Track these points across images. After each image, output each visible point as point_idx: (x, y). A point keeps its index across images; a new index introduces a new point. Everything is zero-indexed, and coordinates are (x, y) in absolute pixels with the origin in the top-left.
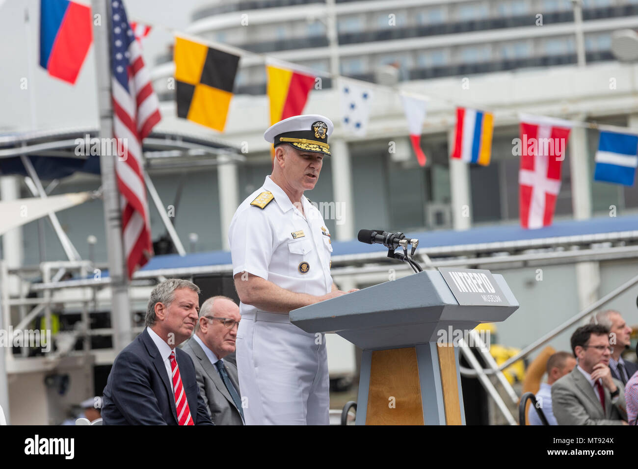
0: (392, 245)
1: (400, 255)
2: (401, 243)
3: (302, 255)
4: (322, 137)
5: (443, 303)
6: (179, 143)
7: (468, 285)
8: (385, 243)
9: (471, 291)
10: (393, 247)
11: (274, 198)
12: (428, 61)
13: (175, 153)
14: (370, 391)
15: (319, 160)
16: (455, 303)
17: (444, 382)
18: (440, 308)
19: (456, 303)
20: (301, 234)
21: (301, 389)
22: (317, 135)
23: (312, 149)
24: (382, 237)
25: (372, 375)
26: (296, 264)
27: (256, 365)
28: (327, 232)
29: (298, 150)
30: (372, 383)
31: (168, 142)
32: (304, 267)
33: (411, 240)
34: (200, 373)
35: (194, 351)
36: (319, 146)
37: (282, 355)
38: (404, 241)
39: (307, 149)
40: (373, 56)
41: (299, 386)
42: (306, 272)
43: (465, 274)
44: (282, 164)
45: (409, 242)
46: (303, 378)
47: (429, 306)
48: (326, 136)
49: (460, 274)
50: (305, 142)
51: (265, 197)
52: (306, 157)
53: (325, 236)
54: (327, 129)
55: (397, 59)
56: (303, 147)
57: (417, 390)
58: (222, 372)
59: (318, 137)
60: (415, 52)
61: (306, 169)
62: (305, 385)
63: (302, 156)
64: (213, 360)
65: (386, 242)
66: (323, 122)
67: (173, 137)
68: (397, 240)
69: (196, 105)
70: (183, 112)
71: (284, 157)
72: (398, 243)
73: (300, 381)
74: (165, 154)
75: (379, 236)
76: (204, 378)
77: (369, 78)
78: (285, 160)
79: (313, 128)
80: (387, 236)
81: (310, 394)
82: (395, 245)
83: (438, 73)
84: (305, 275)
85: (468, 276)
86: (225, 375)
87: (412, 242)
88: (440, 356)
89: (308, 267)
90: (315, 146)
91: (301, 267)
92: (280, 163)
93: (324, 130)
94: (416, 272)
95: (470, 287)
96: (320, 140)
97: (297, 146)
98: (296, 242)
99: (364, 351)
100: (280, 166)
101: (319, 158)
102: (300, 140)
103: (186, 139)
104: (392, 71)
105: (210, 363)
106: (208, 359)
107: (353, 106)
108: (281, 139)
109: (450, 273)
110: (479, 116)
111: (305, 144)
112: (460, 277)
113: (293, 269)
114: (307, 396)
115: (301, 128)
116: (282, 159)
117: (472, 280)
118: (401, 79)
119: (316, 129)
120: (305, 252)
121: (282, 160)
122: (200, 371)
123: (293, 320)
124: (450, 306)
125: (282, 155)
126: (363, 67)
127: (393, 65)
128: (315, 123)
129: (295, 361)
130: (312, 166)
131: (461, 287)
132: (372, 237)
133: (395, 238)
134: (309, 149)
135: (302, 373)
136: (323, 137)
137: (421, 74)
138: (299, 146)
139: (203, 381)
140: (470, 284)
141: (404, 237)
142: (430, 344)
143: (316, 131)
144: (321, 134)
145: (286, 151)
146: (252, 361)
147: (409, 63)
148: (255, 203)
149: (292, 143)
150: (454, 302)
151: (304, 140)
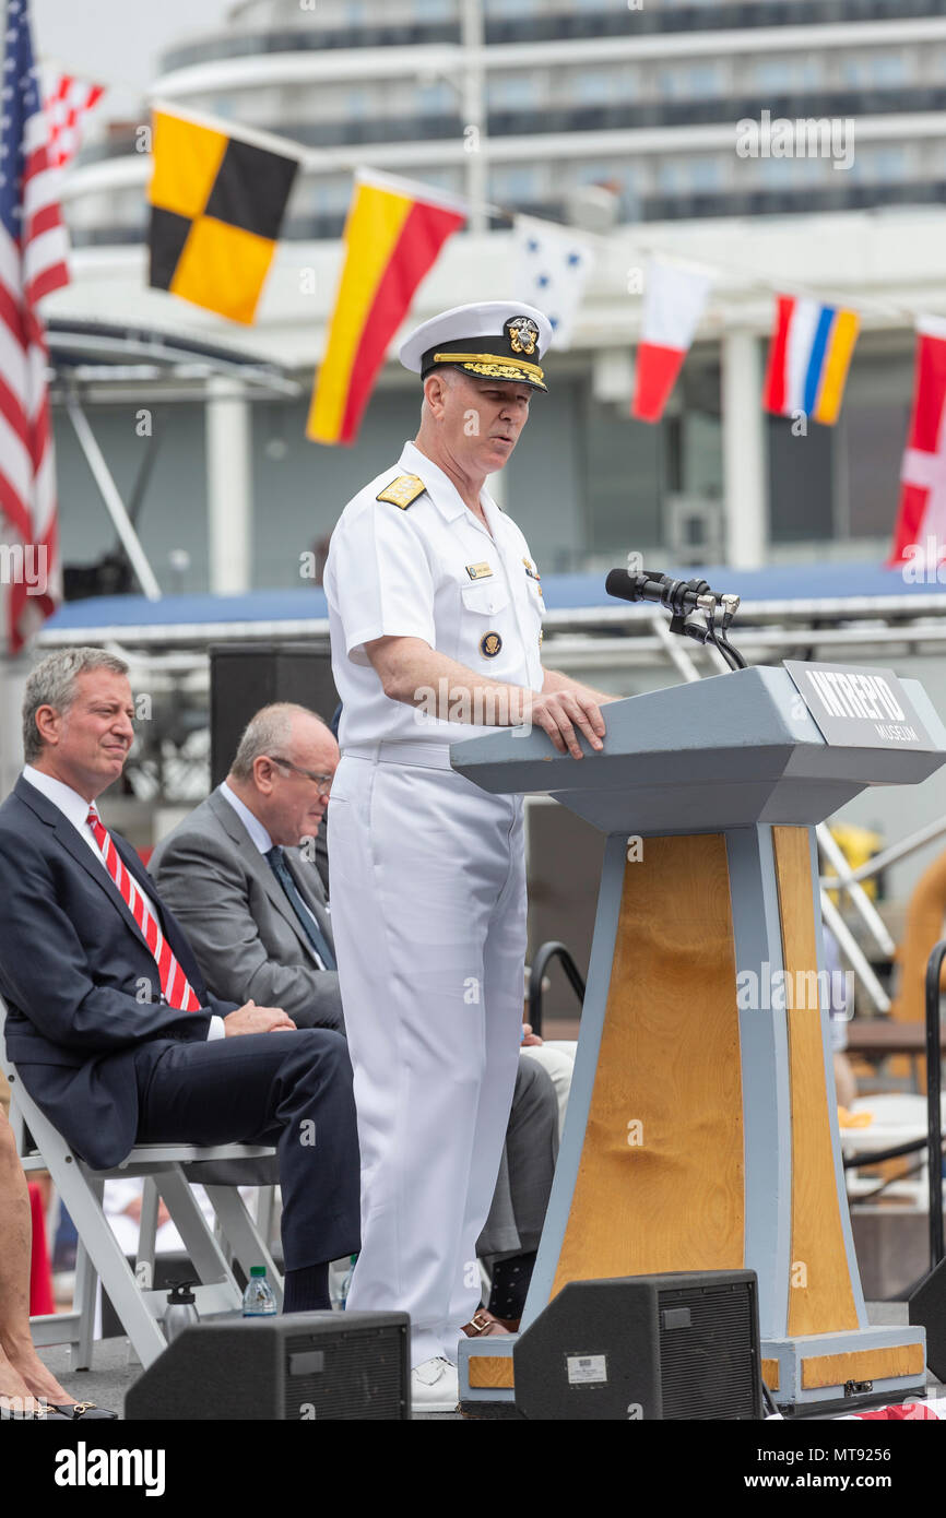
0: (682, 605)
1: (696, 629)
2: (702, 602)
3: (488, 616)
4: (528, 351)
5: (791, 739)
6: (156, 350)
7: (849, 703)
8: (665, 600)
9: (852, 715)
10: (682, 610)
11: (425, 490)
12: (682, 181)
13: (145, 372)
14: (621, 928)
15: (522, 402)
16: (818, 740)
17: (785, 912)
18: (783, 751)
19: (821, 741)
20: (485, 570)
21: (476, 915)
22: (516, 347)
23: (507, 375)
24: (660, 586)
25: (626, 891)
26: (474, 637)
27: (376, 860)
28: (534, 570)
29: (475, 379)
30: (626, 908)
31: (131, 347)
32: (492, 642)
33: (724, 598)
34: (240, 869)
35: (223, 826)
36: (522, 370)
37: (435, 840)
38: (708, 598)
39: (494, 374)
40: (561, 164)
41: (472, 909)
42: (495, 654)
43: (841, 677)
44: (439, 411)
45: (719, 601)
46: (479, 894)
47: (761, 744)
48: (536, 348)
49: (830, 676)
50: (489, 360)
51: (406, 485)
52: (494, 395)
53: (529, 578)
54: (538, 334)
55: (613, 172)
56: (486, 370)
57: (726, 930)
58: (281, 872)
59: (519, 350)
60: (654, 158)
61: (493, 423)
62: (482, 908)
63: (483, 392)
64: (263, 846)
65: (669, 599)
66: (528, 319)
67: (144, 337)
68: (692, 595)
69: (193, 262)
70: (162, 275)
71: (443, 396)
72: (694, 601)
73: (474, 898)
74: (122, 373)
75: (652, 584)
76: (250, 880)
77: (553, 212)
78: (446, 403)
79: (506, 329)
80: (671, 584)
81: (490, 927)
82: (687, 607)
83: (704, 207)
84: (493, 661)
85: (846, 681)
86: (287, 879)
87: (725, 602)
88: (778, 856)
89: (499, 642)
90: (512, 369)
91: (484, 644)
92: (435, 409)
93: (533, 336)
94: (733, 669)
95: (852, 708)
96: (523, 356)
97: (471, 370)
98: (476, 586)
99: (611, 836)
100: (433, 417)
101: (520, 397)
102: (479, 356)
103: (171, 342)
104: (603, 200)
105: (258, 851)
106: (253, 844)
107: (543, 282)
108: (438, 357)
109: (808, 672)
110: (827, 317)
111: (489, 365)
112: (830, 683)
113: (467, 646)
114: (485, 930)
115: (481, 330)
116: (440, 401)
117: (856, 688)
118: (622, 219)
119: (514, 333)
120: (494, 611)
121: (438, 404)
122: (242, 865)
123: (457, 764)
124: (808, 747)
125: (439, 394)
126: (538, 187)
127: (604, 185)
128: (511, 321)
129: (463, 852)
130: (504, 415)
131: (833, 707)
132: (637, 587)
133: (687, 590)
134: (498, 374)
135: (475, 882)
136: (530, 350)
137: (665, 210)
138: (477, 369)
139: (246, 887)
140: (851, 701)
141: (708, 589)
142: (759, 829)
143: (513, 336)
144: (526, 344)
145: (447, 384)
146: (369, 852)
147: (641, 183)
148: (386, 496)
149: (460, 364)
150: (816, 739)
151: (488, 357)
